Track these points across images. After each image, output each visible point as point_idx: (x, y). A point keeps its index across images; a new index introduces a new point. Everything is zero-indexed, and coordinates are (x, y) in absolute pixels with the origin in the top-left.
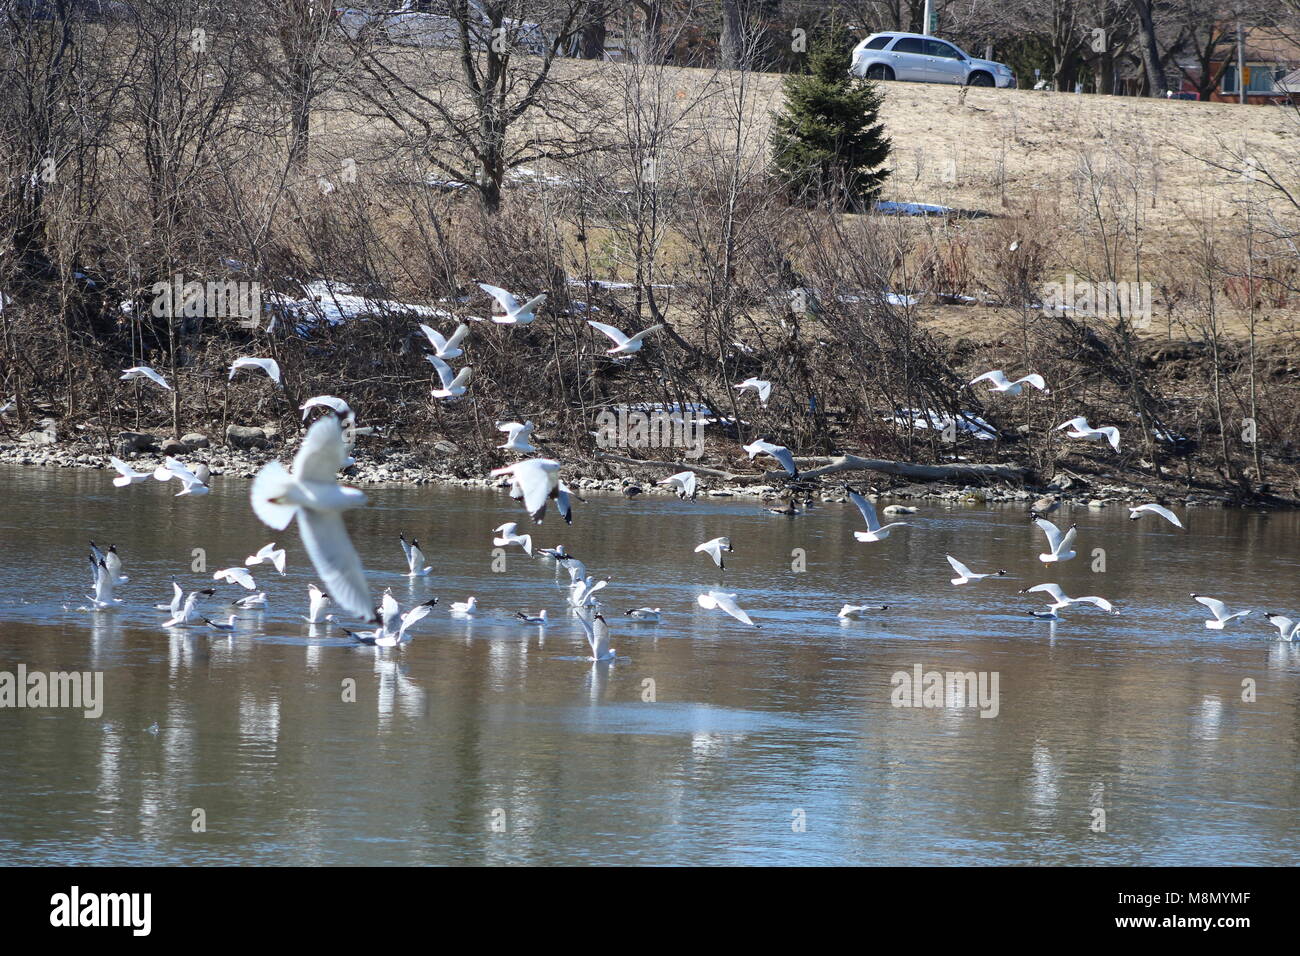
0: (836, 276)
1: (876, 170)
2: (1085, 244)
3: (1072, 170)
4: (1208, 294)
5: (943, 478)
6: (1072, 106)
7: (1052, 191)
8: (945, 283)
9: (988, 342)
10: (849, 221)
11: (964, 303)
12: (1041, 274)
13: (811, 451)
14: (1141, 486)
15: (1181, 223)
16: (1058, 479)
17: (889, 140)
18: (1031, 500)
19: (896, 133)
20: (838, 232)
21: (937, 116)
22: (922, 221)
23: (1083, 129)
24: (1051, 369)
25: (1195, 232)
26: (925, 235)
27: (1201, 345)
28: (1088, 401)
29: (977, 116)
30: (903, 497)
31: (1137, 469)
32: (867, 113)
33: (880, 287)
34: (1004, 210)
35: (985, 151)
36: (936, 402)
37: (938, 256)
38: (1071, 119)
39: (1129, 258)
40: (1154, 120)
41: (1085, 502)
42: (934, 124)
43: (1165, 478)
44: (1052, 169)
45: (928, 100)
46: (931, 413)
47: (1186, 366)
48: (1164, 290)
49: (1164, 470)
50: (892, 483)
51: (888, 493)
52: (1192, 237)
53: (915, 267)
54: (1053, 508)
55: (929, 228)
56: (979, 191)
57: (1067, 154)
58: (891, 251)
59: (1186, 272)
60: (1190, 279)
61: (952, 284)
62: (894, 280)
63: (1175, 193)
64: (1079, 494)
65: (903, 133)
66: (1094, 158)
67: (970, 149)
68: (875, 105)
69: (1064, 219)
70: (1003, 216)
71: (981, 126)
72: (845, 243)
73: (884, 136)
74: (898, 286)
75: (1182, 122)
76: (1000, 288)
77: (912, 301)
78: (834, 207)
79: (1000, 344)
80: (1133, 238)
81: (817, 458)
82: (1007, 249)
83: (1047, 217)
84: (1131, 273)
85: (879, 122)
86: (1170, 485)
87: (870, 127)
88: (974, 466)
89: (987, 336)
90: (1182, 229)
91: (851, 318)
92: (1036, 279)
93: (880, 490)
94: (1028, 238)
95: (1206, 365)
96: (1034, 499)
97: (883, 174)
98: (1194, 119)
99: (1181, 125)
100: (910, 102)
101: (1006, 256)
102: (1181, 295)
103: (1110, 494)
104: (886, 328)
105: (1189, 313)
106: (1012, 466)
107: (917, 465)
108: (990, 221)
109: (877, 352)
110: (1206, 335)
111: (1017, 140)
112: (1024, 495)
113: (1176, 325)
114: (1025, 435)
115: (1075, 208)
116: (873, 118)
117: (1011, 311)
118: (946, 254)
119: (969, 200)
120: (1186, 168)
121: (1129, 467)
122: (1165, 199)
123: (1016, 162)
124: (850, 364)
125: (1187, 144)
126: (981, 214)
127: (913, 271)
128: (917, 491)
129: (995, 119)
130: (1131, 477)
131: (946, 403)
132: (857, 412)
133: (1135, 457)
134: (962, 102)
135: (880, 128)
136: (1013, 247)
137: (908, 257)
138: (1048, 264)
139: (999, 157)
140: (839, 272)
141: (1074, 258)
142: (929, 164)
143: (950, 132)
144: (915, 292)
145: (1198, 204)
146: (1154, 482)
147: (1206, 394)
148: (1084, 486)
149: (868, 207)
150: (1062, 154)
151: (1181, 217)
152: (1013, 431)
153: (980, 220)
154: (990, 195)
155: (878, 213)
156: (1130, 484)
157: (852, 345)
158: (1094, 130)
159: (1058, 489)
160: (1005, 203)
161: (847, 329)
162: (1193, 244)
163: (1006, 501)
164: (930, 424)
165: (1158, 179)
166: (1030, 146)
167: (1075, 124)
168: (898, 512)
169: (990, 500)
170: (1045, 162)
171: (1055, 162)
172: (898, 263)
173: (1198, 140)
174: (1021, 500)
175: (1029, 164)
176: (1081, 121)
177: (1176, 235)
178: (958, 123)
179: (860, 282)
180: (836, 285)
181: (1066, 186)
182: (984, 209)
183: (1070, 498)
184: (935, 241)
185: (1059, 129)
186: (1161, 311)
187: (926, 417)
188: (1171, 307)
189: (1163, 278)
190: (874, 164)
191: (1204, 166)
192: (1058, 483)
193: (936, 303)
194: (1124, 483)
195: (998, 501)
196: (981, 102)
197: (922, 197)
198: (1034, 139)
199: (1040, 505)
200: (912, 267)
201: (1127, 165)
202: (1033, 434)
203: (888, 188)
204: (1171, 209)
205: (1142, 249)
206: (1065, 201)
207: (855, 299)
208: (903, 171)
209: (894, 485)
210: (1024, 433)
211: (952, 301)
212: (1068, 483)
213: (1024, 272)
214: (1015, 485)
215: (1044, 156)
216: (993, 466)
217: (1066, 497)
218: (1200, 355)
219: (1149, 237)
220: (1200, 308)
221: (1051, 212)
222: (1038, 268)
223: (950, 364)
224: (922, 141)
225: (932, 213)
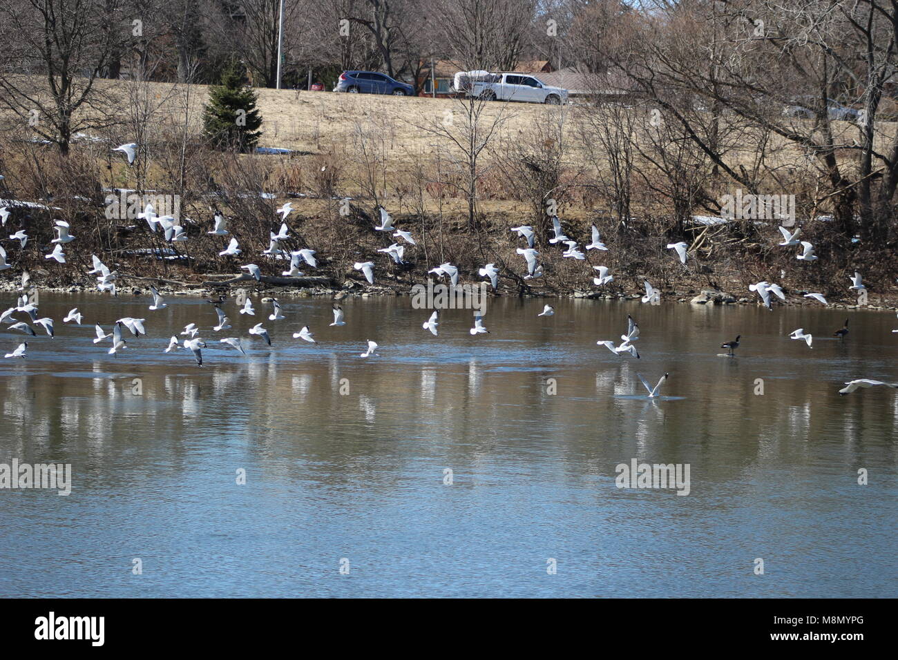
0: (236, 184)
1: (255, 132)
2: (359, 167)
3: (351, 131)
4: (419, 191)
5: (290, 283)
6: (351, 100)
7: (342, 142)
8: (290, 188)
9: (312, 216)
10: (242, 157)
11: (300, 197)
12: (337, 182)
13: (225, 271)
14: (387, 286)
15: (405, 156)
16: (347, 283)
17: (261, 117)
18: (334, 294)
19: (265, 113)
20: (237, 163)
21: (285, 105)
22: (278, 157)
23: (357, 111)
24: (343, 229)
25: (412, 161)
26: (280, 164)
27: (416, 216)
28: (361, 245)
29: (304, 106)
30: (271, 293)
31: (385, 278)
32: (250, 104)
33: (258, 190)
34: (318, 151)
35: (309, 122)
36: (287, 247)
37: (286, 174)
38: (351, 106)
39: (380, 174)
40: (392, 106)
41: (361, 294)
42: (284, 109)
43: (399, 282)
44: (342, 131)
45: (280, 97)
46: (284, 252)
47: (409, 227)
48: (398, 189)
49: (399, 278)
50: (265, 286)
51: (263, 292)
52: (411, 163)
53: (275, 180)
54: (344, 297)
55: (282, 160)
56: (306, 142)
57: (349, 123)
58: (263, 170)
59: (408, 181)
60: (410, 184)
61: (293, 188)
62: (265, 186)
63: (402, 142)
64: (358, 291)
65: (269, 114)
66: (363, 125)
67: (301, 121)
68: (254, 100)
69: (348, 155)
70: (318, 154)
71: (307, 110)
72: (240, 168)
73: (259, 115)
74: (267, 189)
75: (405, 107)
76: (317, 189)
77: (274, 197)
78: (234, 151)
79: (318, 217)
80: (382, 164)
81: (228, 275)
82: (320, 170)
83: (340, 154)
84: (381, 181)
85: (256, 108)
86: (402, 285)
87: (252, 111)
88: (305, 278)
89: (311, 213)
90: (405, 160)
91: (244, 205)
92: (335, 185)
93: (259, 290)
94: (330, 165)
95: (418, 226)
96: (335, 294)
97: (259, 134)
98: (411, 105)
99: (405, 109)
100: (271, 98)
101: (319, 174)
102: (406, 192)
103: (373, 290)
104: (261, 210)
105: (410, 200)
106: (324, 277)
107: (278, 277)
108: (312, 156)
109: (257, 222)
110: (418, 211)
111: (324, 116)
112: (331, 291)
113: (404, 207)
114: (331, 262)
115: (354, 150)
116: (253, 106)
117: (323, 201)
118: (290, 174)
119: (301, 146)
120: (407, 129)
121: (382, 276)
122: (397, 145)
123: (324, 127)
124: (244, 228)
125: (408, 118)
126: (307, 153)
127: (274, 181)
128: (278, 291)
129: (314, 106)
130: (383, 282)
131: (291, 247)
132: (247, 252)
133: (384, 272)
134: (297, 98)
135: (257, 111)
136: (323, 169)
137: (271, 175)
138: (340, 177)
139: (316, 125)
140: (238, 183)
141: (353, 174)
142: (281, 129)
143: (292, 113)
144: (275, 192)
145: (413, 147)
146: (394, 284)
147: (419, 241)
148: (360, 287)
149: (251, 150)
150: (346, 123)
151: (405, 153)
152: (325, 260)
153: (307, 156)
154: (312, 144)
155: (256, 153)
156: (382, 285)
157: (244, 219)
158: (362, 112)
159: (347, 288)
160: (319, 148)
161: (242, 211)
162: (411, 167)
163: (322, 295)
164: (284, 257)
165: (394, 135)
166: (331, 120)
167: (353, 108)
168: (268, 301)
169: (314, 294)
170: (339, 127)
171: (343, 127)
172: (267, 178)
173: (413, 116)
174: (329, 294)
175: (330, 128)
176: (356, 107)
177: (403, 162)
178: (295, 108)
179: (248, 188)
180: (236, 189)
181: (349, 138)
182: (309, 151)
183: (353, 292)
184: (284, 167)
185: (345, 111)
186: (396, 200)
187: (282, 254)
188: (401, 198)
189: (397, 183)
190: (254, 129)
191: (416, 129)
192: (347, 285)
193: (286, 197)
194: (380, 285)
195: (318, 295)
196: (306, 98)
197: (278, 145)
198: (333, 116)
199: (338, 297)
200: (274, 180)
201: (378, 128)
202: (334, 261)
203: (261, 141)
204: (401, 150)
205: (387, 170)
206: (348, 146)
207: (246, 196)
208: (268, 133)
209: (266, 288)
210: (330, 261)
211: (294, 196)
212: (352, 285)
213: (329, 181)
214: (326, 287)
215: (338, 124)
216: (315, 277)
217: (351, 292)
218: (415, 221)
219: (390, 164)
220: (415, 198)
221: (342, 152)
222: (336, 179)
223: (293, 228)
224: (277, 117)
225: (283, 153)
